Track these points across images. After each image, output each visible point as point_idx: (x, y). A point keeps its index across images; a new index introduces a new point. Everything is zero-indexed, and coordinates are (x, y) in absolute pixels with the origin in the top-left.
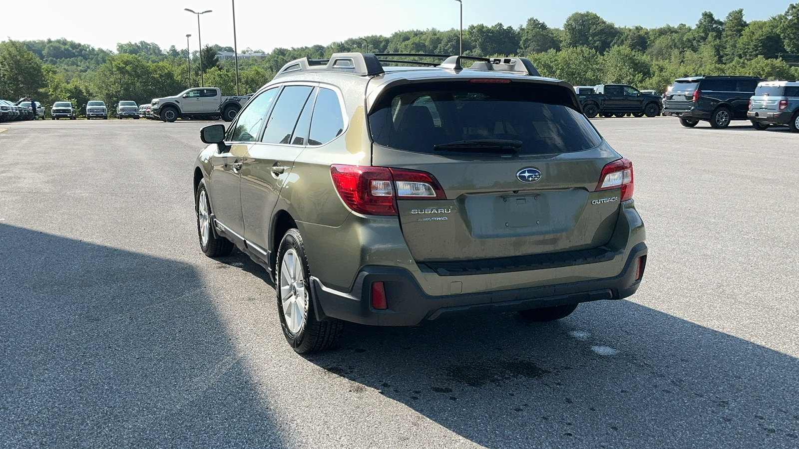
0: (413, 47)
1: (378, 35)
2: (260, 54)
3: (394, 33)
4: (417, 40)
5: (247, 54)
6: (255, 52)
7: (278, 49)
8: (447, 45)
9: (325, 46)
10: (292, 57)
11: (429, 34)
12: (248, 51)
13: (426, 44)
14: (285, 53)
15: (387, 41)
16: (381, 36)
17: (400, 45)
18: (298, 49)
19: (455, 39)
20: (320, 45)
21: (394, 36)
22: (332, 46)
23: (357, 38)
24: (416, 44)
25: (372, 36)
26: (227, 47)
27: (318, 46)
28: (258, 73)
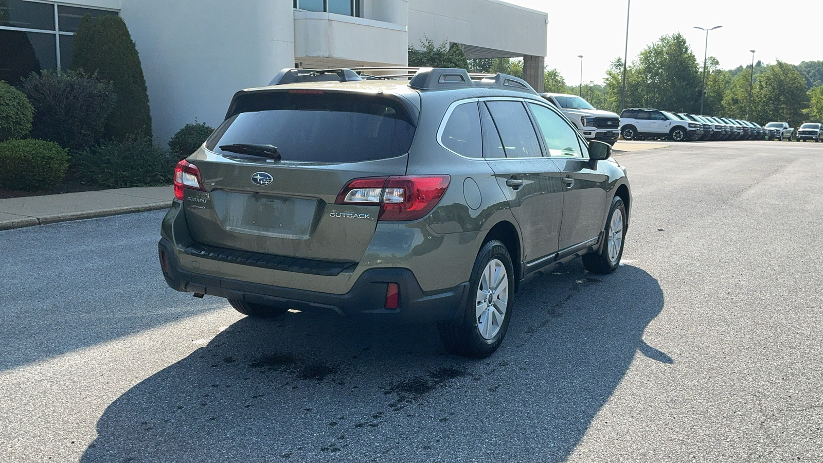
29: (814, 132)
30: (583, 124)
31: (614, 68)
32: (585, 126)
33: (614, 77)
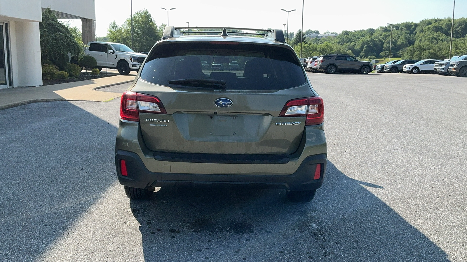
0: (434, 29)
1: (411, 22)
2: (334, 35)
3: (421, 20)
4: (437, 25)
5: (327, 35)
6: (332, 33)
7: (344, 32)
8: (458, 28)
9: (375, 29)
10: (353, 36)
11: (445, 21)
12: (327, 33)
13: (443, 27)
14: (349, 33)
15: (416, 25)
16: (412, 22)
17: (425, 28)
18: (358, 31)
19: (464, 24)
20: (372, 28)
21: (421, 22)
22: (379, 29)
23: (396, 24)
24: (436, 27)
25: (406, 23)
26: (315, 31)
27: (371, 29)
28: (327, 45)
29: (219, 65)
30: (132, 61)
31: (112, 28)
32: (133, 62)
33: (113, 33)
